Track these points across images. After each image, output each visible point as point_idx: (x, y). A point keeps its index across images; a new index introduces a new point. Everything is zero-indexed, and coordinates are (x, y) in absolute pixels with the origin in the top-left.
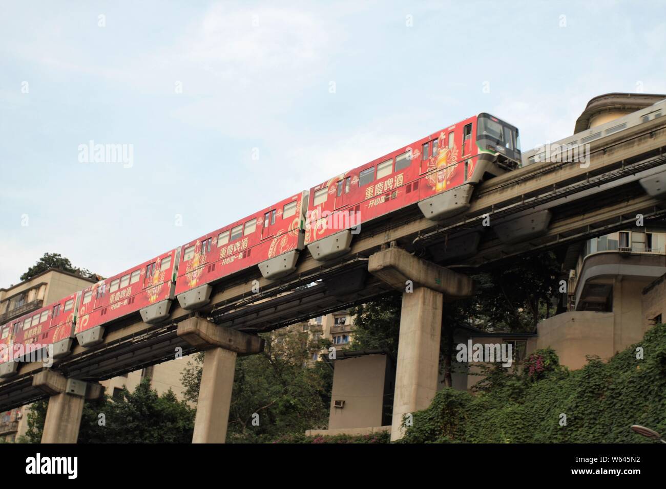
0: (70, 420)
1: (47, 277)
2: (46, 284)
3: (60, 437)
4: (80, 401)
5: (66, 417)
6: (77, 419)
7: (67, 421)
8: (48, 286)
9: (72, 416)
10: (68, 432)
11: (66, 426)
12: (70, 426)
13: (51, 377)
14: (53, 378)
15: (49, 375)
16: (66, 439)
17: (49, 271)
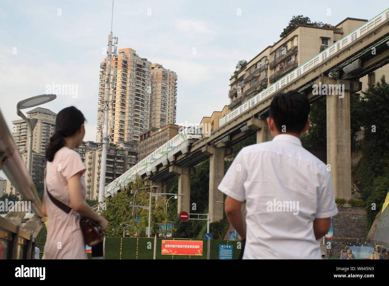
0: (343, 107)
1: (297, 32)
2: (297, 36)
3: (339, 119)
4: (348, 94)
5: (340, 105)
6: (348, 106)
7: (342, 107)
8: (299, 37)
9: (344, 104)
10: (344, 115)
11: (342, 111)
12: (344, 111)
13: (326, 80)
14: (327, 81)
15: (324, 80)
16: (343, 119)
17: (298, 27)
